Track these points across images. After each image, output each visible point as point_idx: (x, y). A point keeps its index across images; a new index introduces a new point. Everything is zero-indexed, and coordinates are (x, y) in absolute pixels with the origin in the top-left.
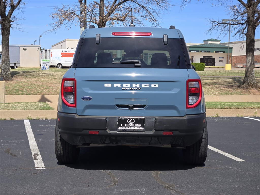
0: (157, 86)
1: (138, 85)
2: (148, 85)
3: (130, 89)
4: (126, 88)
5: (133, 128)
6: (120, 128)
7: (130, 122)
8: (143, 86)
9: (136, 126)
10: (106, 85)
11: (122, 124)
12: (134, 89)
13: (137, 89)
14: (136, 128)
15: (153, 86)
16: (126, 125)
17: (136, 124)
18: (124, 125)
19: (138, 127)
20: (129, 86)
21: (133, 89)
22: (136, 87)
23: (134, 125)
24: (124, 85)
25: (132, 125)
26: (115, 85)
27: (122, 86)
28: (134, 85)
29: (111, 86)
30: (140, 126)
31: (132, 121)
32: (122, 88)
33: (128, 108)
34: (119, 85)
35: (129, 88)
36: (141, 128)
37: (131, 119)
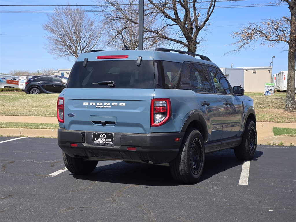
0: (124, 104)
1: (109, 104)
2: (117, 104)
3: (102, 107)
4: (100, 107)
5: (104, 142)
6: (94, 142)
7: (102, 137)
8: (113, 104)
9: (107, 141)
11: (96, 139)
12: (106, 107)
13: (107, 107)
14: (107, 143)
15: (120, 104)
16: (99, 139)
17: (107, 139)
18: (97, 139)
19: (109, 141)
20: (102, 105)
21: (104, 107)
22: (107, 105)
23: (106, 140)
24: (98, 104)
25: (104, 140)
26: (91, 104)
27: (96, 104)
28: (105, 104)
29: (88, 104)
30: (110, 141)
31: (104, 136)
32: (96, 107)
34: (94, 104)
35: (101, 106)
36: (111, 143)
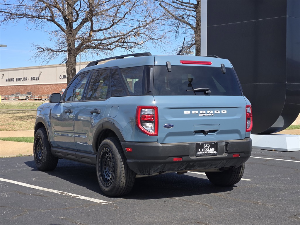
0: (226, 112)
1: (212, 112)
2: (219, 111)
3: (206, 115)
4: (203, 115)
5: (208, 152)
6: (198, 153)
7: (206, 147)
8: (215, 112)
9: (211, 150)
10: (185, 112)
12: (209, 115)
13: (211, 115)
14: (211, 152)
15: (222, 112)
16: (203, 150)
17: (211, 149)
18: (201, 150)
19: (213, 151)
20: (205, 113)
21: (208, 115)
22: (210, 113)
23: (210, 150)
24: (201, 112)
25: (208, 150)
26: (193, 112)
27: (199, 112)
28: (208, 112)
29: (190, 113)
30: (214, 150)
31: (208, 146)
32: (200, 115)
33: (203, 134)
34: (197, 112)
35: (204, 115)
36: (215, 152)
37: (207, 144)
